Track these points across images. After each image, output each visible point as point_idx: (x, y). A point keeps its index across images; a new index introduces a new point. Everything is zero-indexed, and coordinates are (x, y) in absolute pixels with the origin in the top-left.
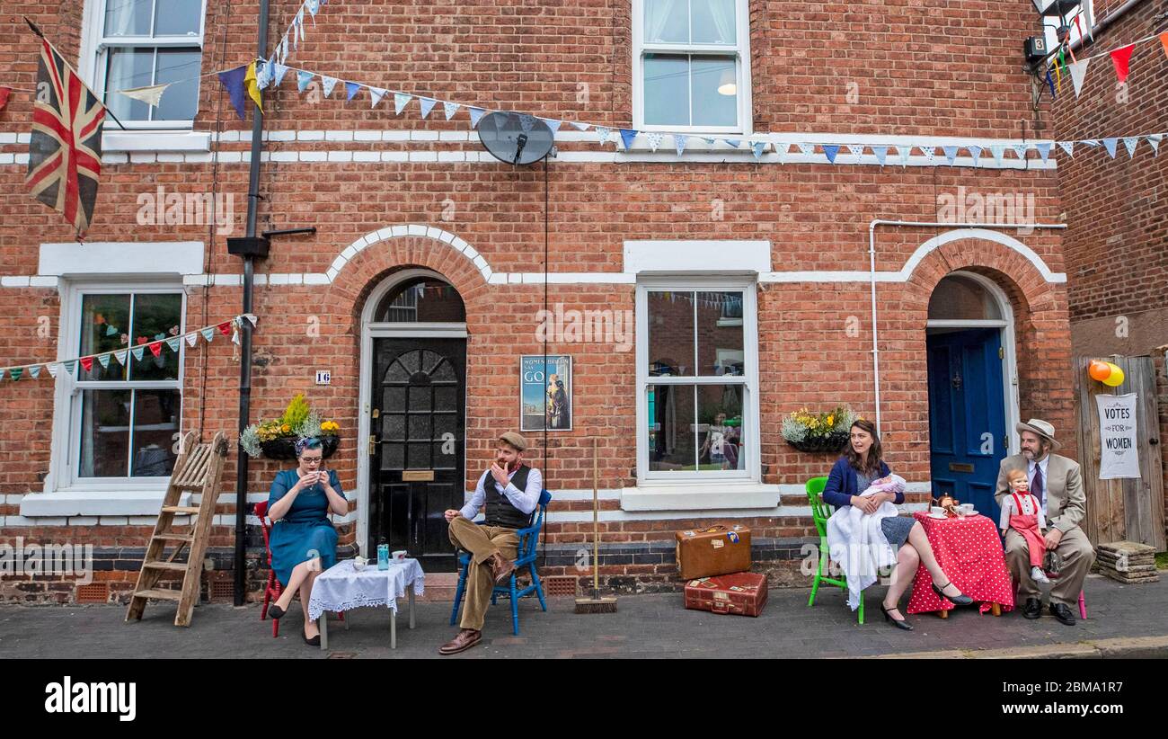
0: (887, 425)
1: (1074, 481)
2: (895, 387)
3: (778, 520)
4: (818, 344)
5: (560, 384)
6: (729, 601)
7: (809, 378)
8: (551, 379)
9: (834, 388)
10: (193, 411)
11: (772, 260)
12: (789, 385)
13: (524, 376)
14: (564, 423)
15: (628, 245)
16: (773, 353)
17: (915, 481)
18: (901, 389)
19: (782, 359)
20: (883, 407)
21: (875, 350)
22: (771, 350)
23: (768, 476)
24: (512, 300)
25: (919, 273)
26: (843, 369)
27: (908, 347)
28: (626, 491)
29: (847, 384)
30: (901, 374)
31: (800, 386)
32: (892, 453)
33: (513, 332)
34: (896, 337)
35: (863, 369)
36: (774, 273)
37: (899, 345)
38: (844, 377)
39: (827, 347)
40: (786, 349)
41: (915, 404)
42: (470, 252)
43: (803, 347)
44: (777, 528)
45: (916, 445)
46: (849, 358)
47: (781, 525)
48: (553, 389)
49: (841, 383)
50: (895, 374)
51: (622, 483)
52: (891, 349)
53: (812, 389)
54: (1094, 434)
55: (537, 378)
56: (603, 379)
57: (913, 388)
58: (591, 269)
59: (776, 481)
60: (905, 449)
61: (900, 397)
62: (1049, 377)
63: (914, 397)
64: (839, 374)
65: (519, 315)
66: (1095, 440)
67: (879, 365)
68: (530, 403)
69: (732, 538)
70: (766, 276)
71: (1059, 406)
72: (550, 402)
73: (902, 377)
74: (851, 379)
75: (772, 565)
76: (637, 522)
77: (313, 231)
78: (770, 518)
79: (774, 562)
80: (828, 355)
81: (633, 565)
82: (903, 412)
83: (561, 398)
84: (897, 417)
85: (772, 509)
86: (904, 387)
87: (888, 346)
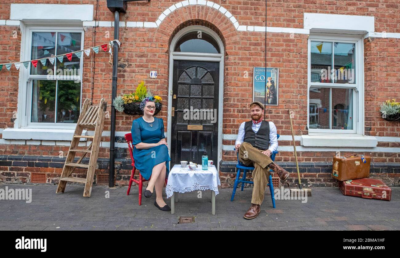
3: (374, 154)
4: (396, 69)
5: (272, 82)
6: (373, 192)
7: (391, 85)
8: (268, 80)
10: (88, 90)
11: (375, 26)
12: (381, 88)
13: (255, 77)
14: (274, 102)
15: (306, 15)
16: (375, 72)
19: (379, 75)
23: (368, 131)
24: (249, 39)
28: (304, 137)
31: (387, 89)
33: (249, 55)
36: (376, 33)
40: (381, 70)
42: (228, 15)
43: (389, 70)
44: (374, 157)
47: (376, 156)
48: (269, 84)
51: (302, 133)
53: (392, 90)
55: (262, 79)
56: (293, 81)
58: (288, 26)
59: (374, 135)
65: (252, 47)
68: (258, 91)
69: (364, 160)
70: (372, 34)
72: (268, 91)
75: (372, 175)
76: (308, 152)
77: (149, 1)
78: (371, 152)
81: (307, 173)
83: (273, 89)
85: (372, 148)
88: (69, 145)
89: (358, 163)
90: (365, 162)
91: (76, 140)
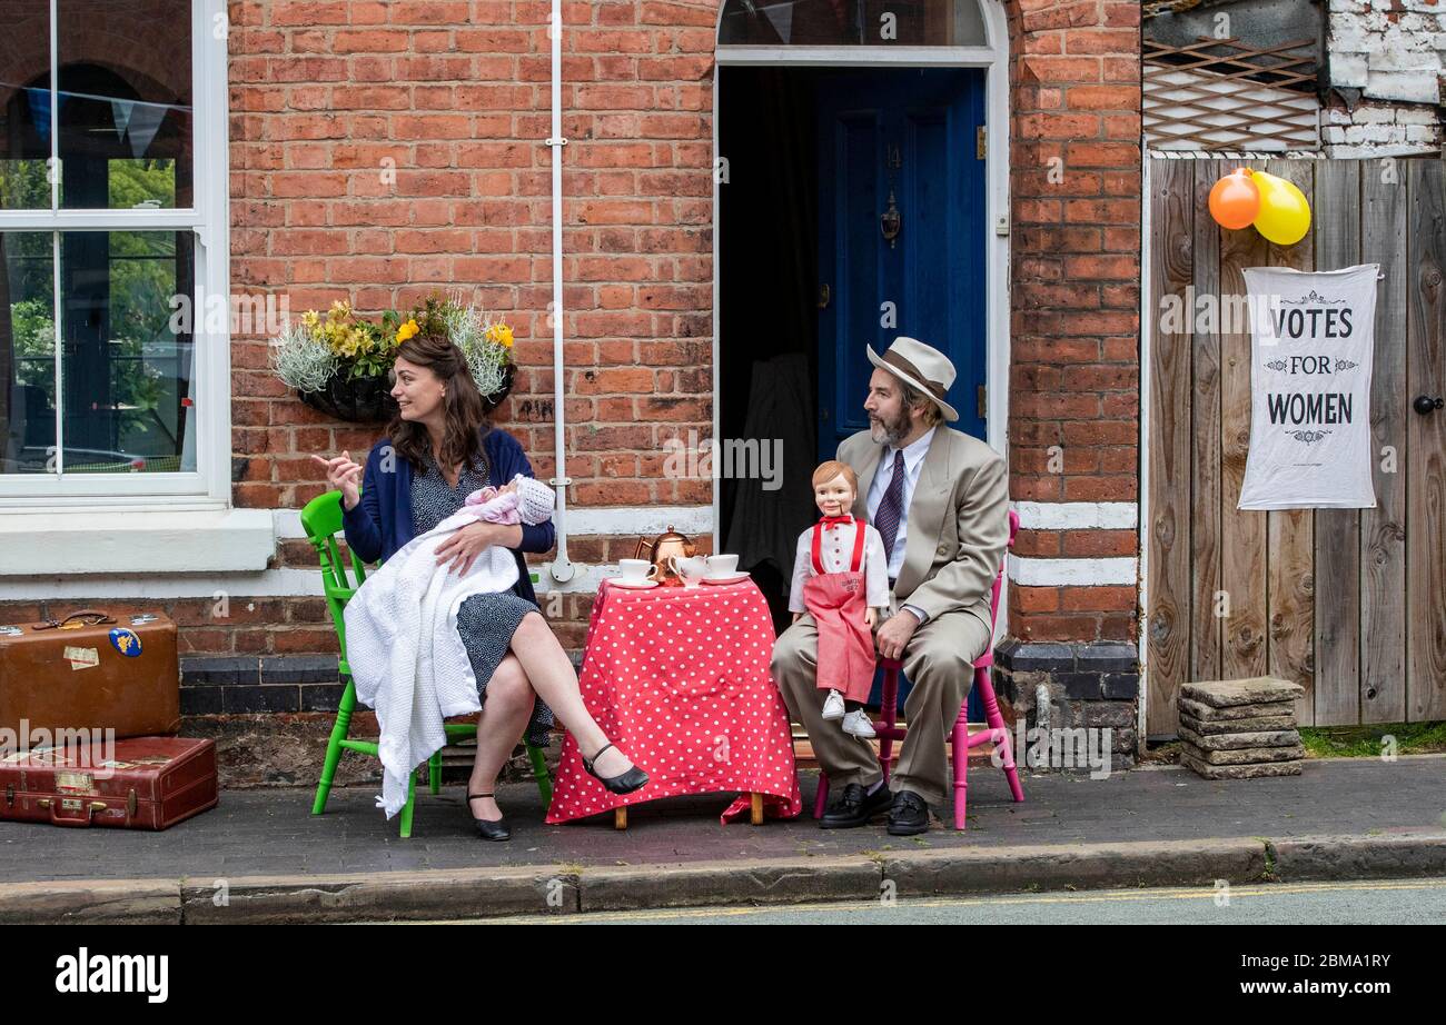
0: (587, 350)
1: (975, 498)
2: (614, 243)
3: (272, 608)
4: (392, 122)
6: (93, 793)
7: (365, 218)
9: (437, 246)
12: (306, 237)
16: (264, 146)
17: (663, 502)
18: (629, 249)
19: (288, 161)
20: (572, 300)
21: (557, 139)
22: (259, 138)
23: (249, 487)
26: (464, 191)
27: (654, 130)
29: (473, 232)
30: (628, 207)
31: (339, 239)
32: (598, 426)
34: (619, 103)
35: (522, 191)
37: (629, 123)
38: (465, 215)
39: (418, 129)
40: (302, 133)
41: (670, 291)
43: (350, 130)
44: (271, 628)
45: (667, 404)
46: (481, 160)
47: (282, 621)
49: (459, 231)
50: (612, 204)
52: (605, 135)
53: (372, 247)
54: (1232, 382)
57: (664, 245)
59: (267, 500)
60: (636, 414)
61: (624, 272)
62: (1070, 217)
63: (666, 271)
64: (450, 205)
66: (1231, 400)
67: (566, 181)
69: (123, 644)
71: (1092, 300)
73: (635, 213)
74: (486, 219)
75: (252, 726)
78: (248, 599)
79: (259, 717)
80: (421, 153)
82: (633, 312)
84: (613, 327)
85: (254, 575)
86: (637, 242)
87: (597, 126)
90: (133, 649)
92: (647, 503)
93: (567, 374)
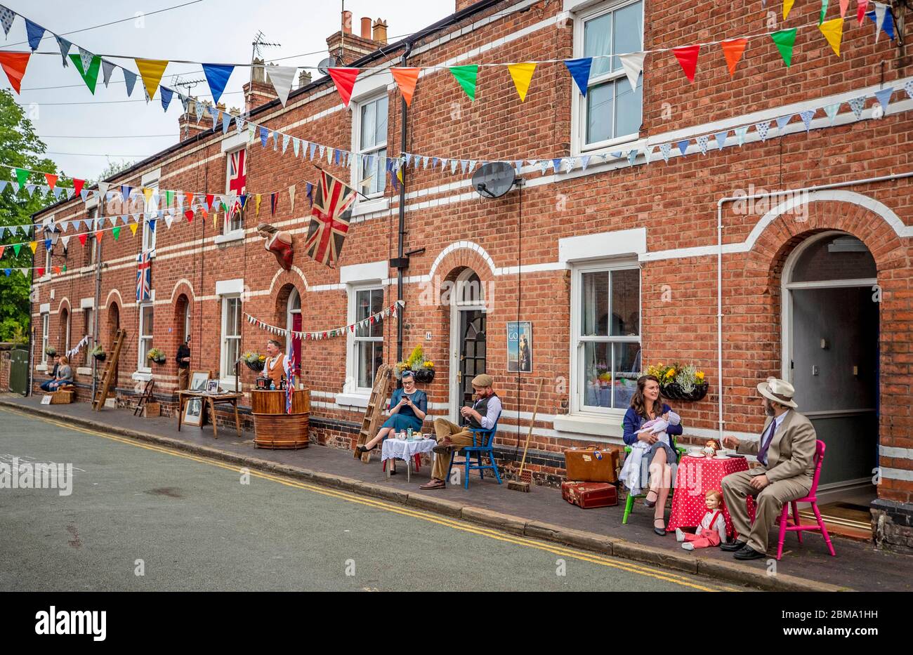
0: (729, 381)
2: (737, 347)
4: (677, 310)
5: (525, 341)
7: (671, 339)
8: (521, 338)
9: (689, 347)
11: (647, 242)
12: (657, 344)
13: (508, 336)
14: (528, 368)
15: (562, 241)
17: (752, 432)
18: (741, 349)
19: (652, 323)
20: (724, 365)
21: (720, 314)
24: (504, 285)
25: (762, 241)
26: (696, 331)
27: (749, 311)
28: (559, 417)
29: (698, 343)
30: (741, 336)
31: (664, 345)
32: (733, 405)
34: (739, 303)
35: (711, 331)
36: (648, 254)
37: (741, 309)
38: (696, 338)
39: (684, 312)
40: (655, 314)
41: (754, 363)
42: (486, 256)
43: (667, 313)
45: (753, 400)
46: (700, 321)
48: (522, 344)
49: (694, 343)
50: (736, 335)
51: (557, 411)
52: (734, 313)
53: (673, 347)
55: (515, 337)
56: (547, 338)
57: (752, 348)
58: (542, 261)
60: (744, 402)
61: (740, 356)
63: (752, 356)
64: (692, 335)
65: (508, 295)
67: (723, 328)
68: (512, 353)
69: (597, 456)
70: (644, 257)
72: (521, 352)
73: (743, 338)
74: (702, 339)
76: (564, 439)
77: (424, 249)
80: (685, 320)
81: (559, 469)
82: (743, 369)
83: (526, 351)
84: (737, 374)
86: (744, 347)
87: (732, 310)
88: (365, 411)
89: (587, 458)
90: (600, 458)
91: (370, 408)
92: (747, 432)
93: (723, 388)
